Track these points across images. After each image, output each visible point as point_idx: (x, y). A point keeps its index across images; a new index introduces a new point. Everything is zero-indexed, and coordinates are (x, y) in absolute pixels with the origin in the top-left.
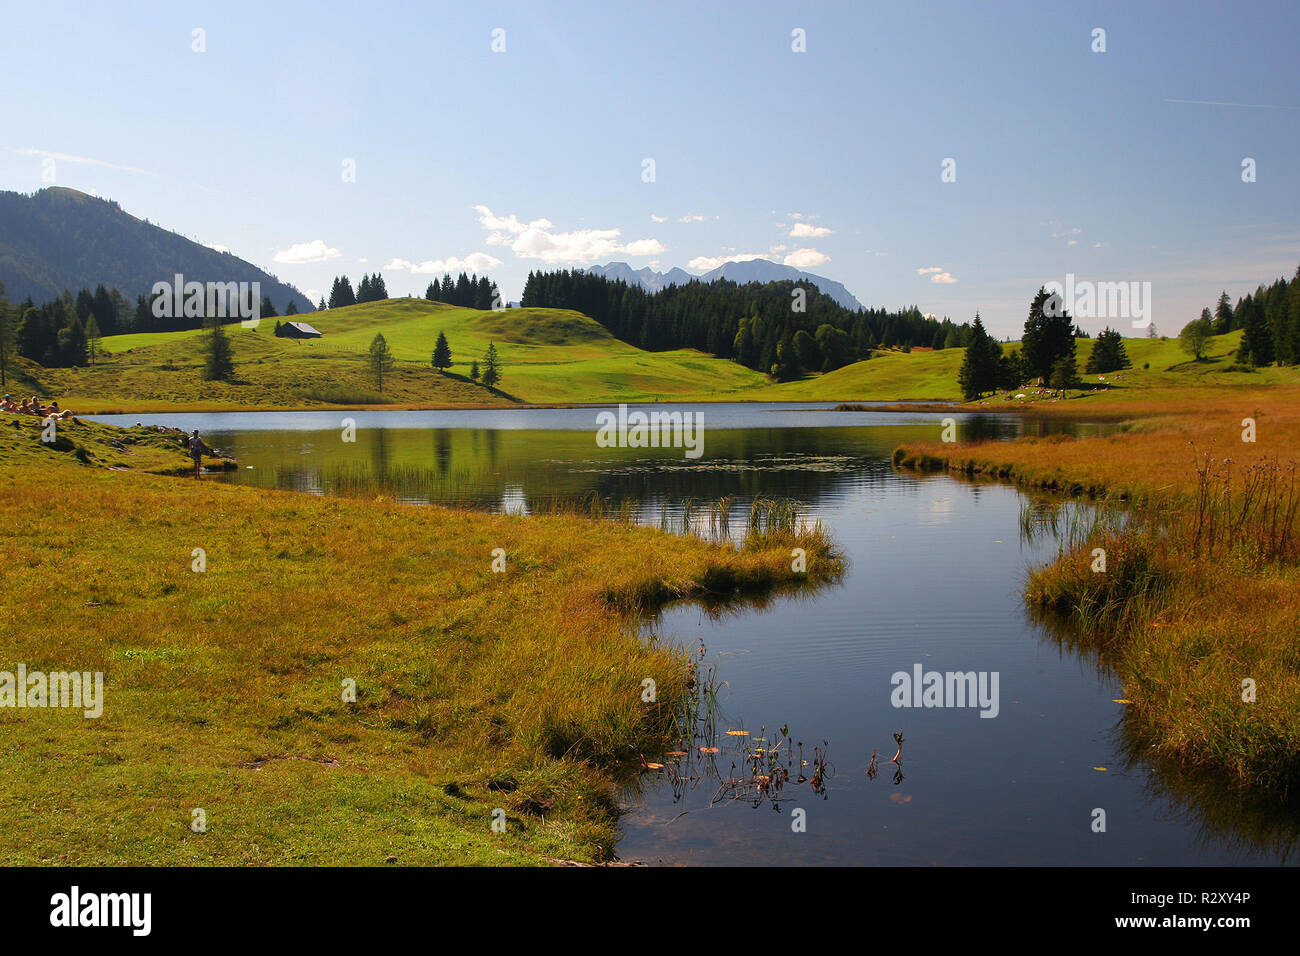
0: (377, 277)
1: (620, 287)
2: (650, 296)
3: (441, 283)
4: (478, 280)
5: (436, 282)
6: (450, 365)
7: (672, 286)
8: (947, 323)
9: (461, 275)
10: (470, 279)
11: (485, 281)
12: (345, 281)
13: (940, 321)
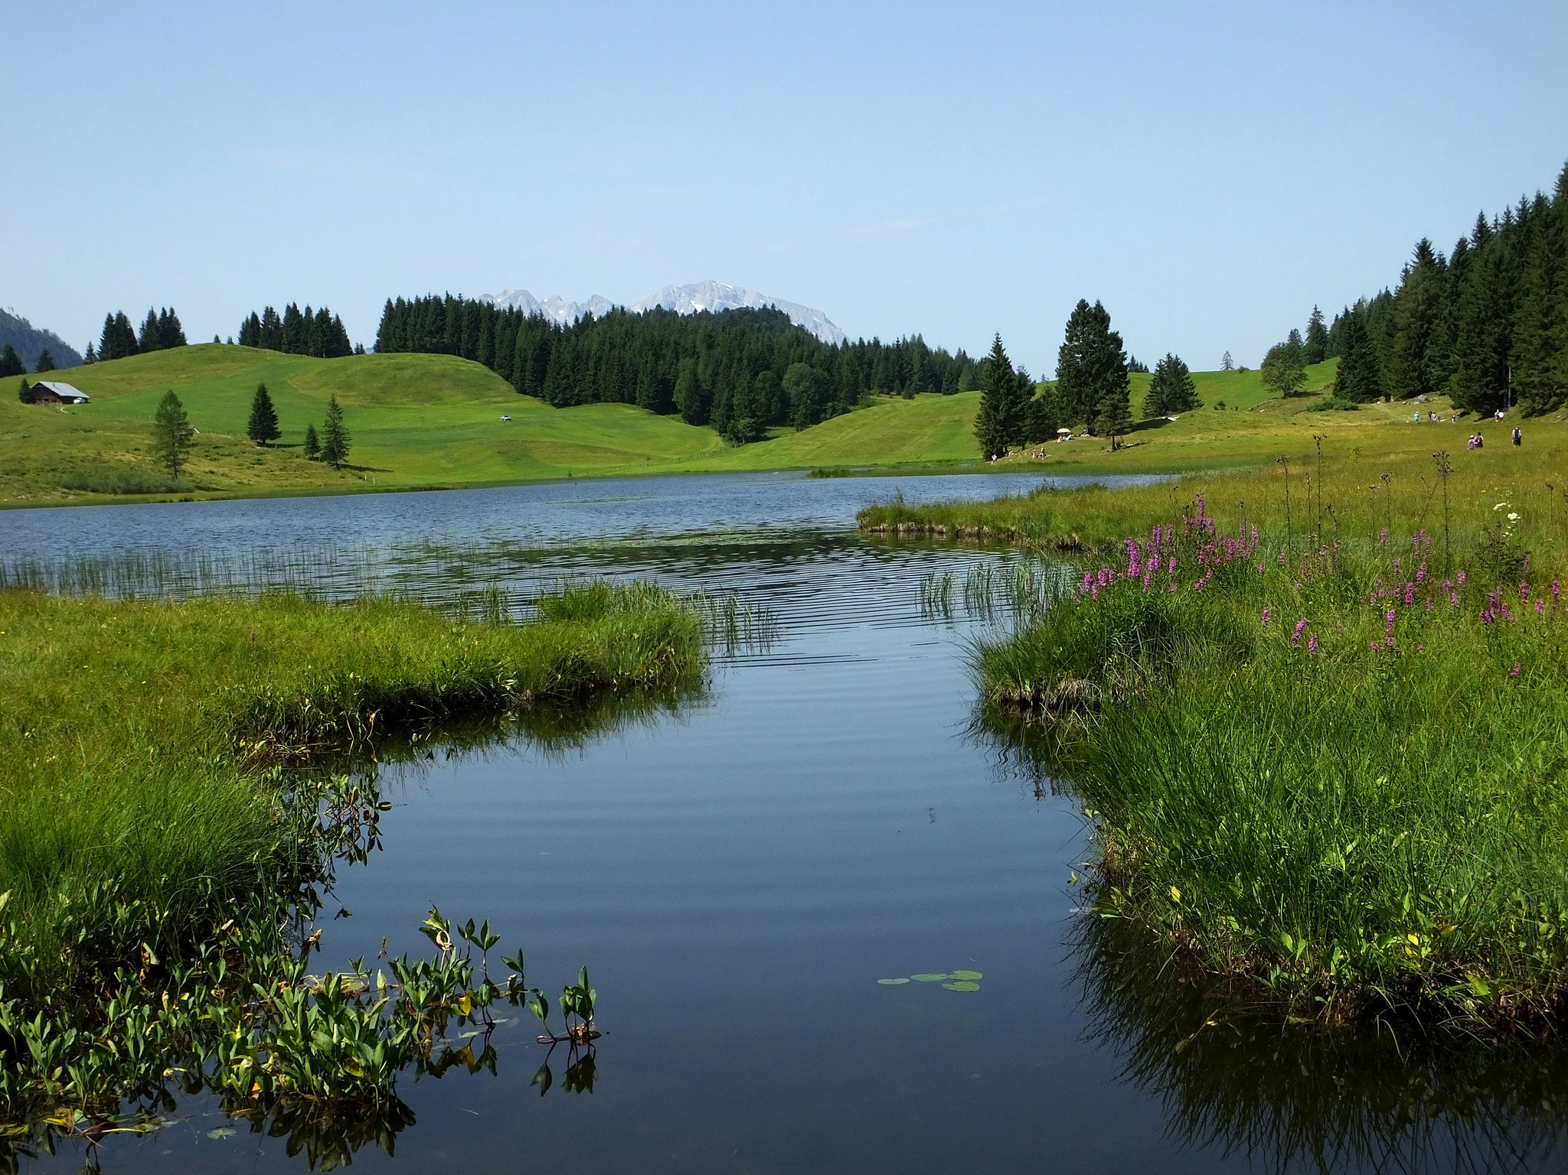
0: (168, 314)
1: (514, 318)
2: (557, 328)
3: (261, 318)
4: (315, 313)
5: (254, 316)
6: (278, 435)
7: (588, 316)
8: (962, 357)
9: (288, 307)
10: (302, 312)
11: (324, 315)
12: (122, 319)
13: (953, 354)
